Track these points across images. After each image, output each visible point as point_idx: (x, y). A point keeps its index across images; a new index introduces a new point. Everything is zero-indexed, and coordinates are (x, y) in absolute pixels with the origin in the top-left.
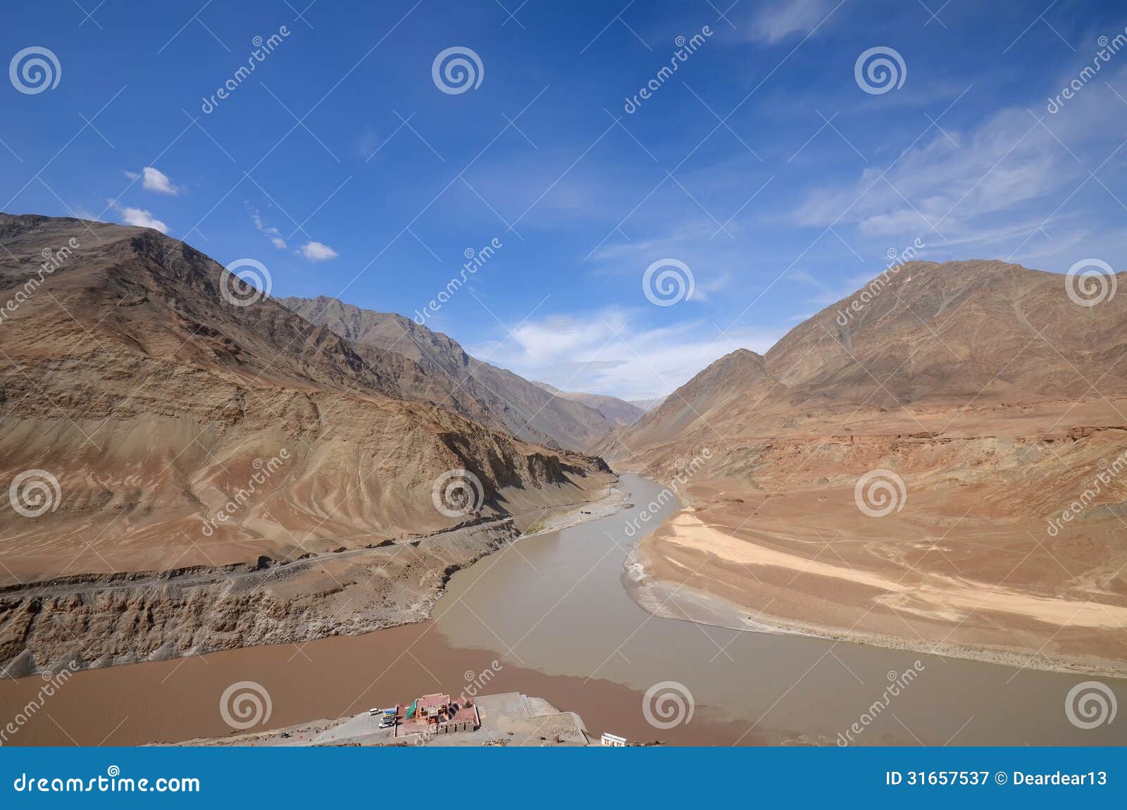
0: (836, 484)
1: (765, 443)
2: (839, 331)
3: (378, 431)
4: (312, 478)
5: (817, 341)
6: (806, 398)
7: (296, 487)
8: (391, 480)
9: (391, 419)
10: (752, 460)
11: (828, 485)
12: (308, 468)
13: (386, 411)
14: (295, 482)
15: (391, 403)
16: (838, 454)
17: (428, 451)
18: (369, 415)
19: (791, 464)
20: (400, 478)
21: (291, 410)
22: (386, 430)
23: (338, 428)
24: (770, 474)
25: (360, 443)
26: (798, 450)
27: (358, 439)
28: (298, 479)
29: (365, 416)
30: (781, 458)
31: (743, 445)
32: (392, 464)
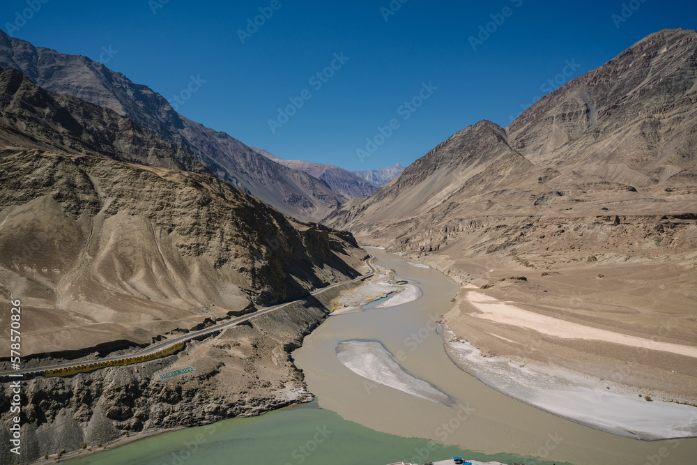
0: (605, 263)
1: (524, 221)
2: (586, 105)
3: (168, 205)
4: (109, 256)
5: (564, 115)
6: (554, 175)
7: (96, 265)
8: (194, 259)
9: (178, 191)
10: (513, 237)
11: (597, 263)
12: (101, 246)
13: (171, 182)
14: (91, 261)
15: (174, 173)
16: (601, 233)
17: (228, 227)
18: (153, 186)
19: (555, 242)
20: (205, 255)
21: (60, 177)
22: (176, 203)
23: (121, 201)
24: (535, 252)
25: (150, 217)
26: (562, 229)
27: (149, 212)
28: (94, 256)
29: (148, 188)
30: (544, 237)
31: (502, 223)
32: (192, 240)
